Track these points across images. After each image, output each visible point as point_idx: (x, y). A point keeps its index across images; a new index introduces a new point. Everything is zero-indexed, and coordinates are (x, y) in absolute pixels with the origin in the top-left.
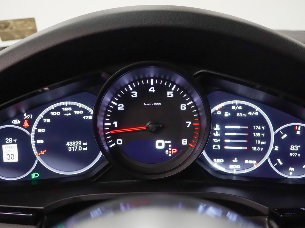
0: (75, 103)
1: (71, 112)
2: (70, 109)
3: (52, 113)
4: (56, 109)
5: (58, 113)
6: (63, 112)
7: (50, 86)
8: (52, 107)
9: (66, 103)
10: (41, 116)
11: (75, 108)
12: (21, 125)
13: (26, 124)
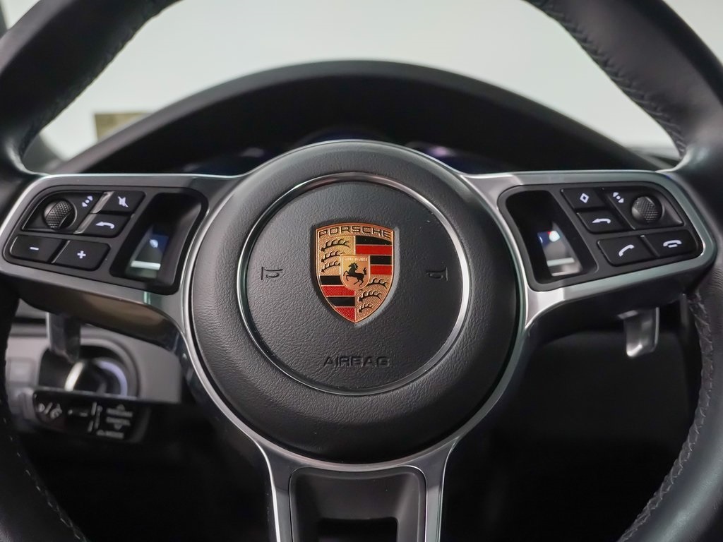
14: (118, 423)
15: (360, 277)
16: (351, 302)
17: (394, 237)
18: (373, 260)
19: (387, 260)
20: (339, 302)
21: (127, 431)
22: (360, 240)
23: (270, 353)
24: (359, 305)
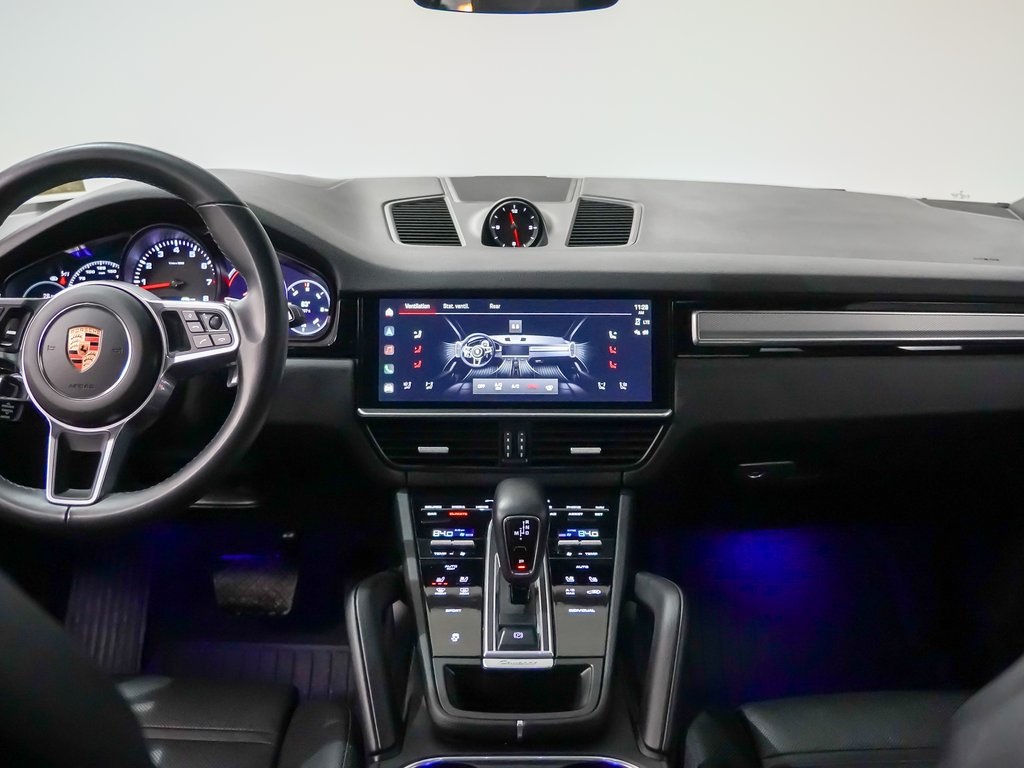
0: (109, 263)
1: (105, 271)
2: (104, 268)
3: (87, 272)
4: (92, 268)
5: (93, 272)
6: (97, 271)
7: (88, 243)
8: (88, 266)
9: (101, 262)
10: (77, 273)
11: (109, 267)
12: (58, 282)
13: (63, 281)
14: (7, 411)
15: (85, 351)
16: (80, 362)
17: (100, 334)
18: (92, 344)
19: (97, 344)
20: (76, 361)
21: (12, 415)
22: (87, 335)
23: (49, 381)
24: (84, 363)
